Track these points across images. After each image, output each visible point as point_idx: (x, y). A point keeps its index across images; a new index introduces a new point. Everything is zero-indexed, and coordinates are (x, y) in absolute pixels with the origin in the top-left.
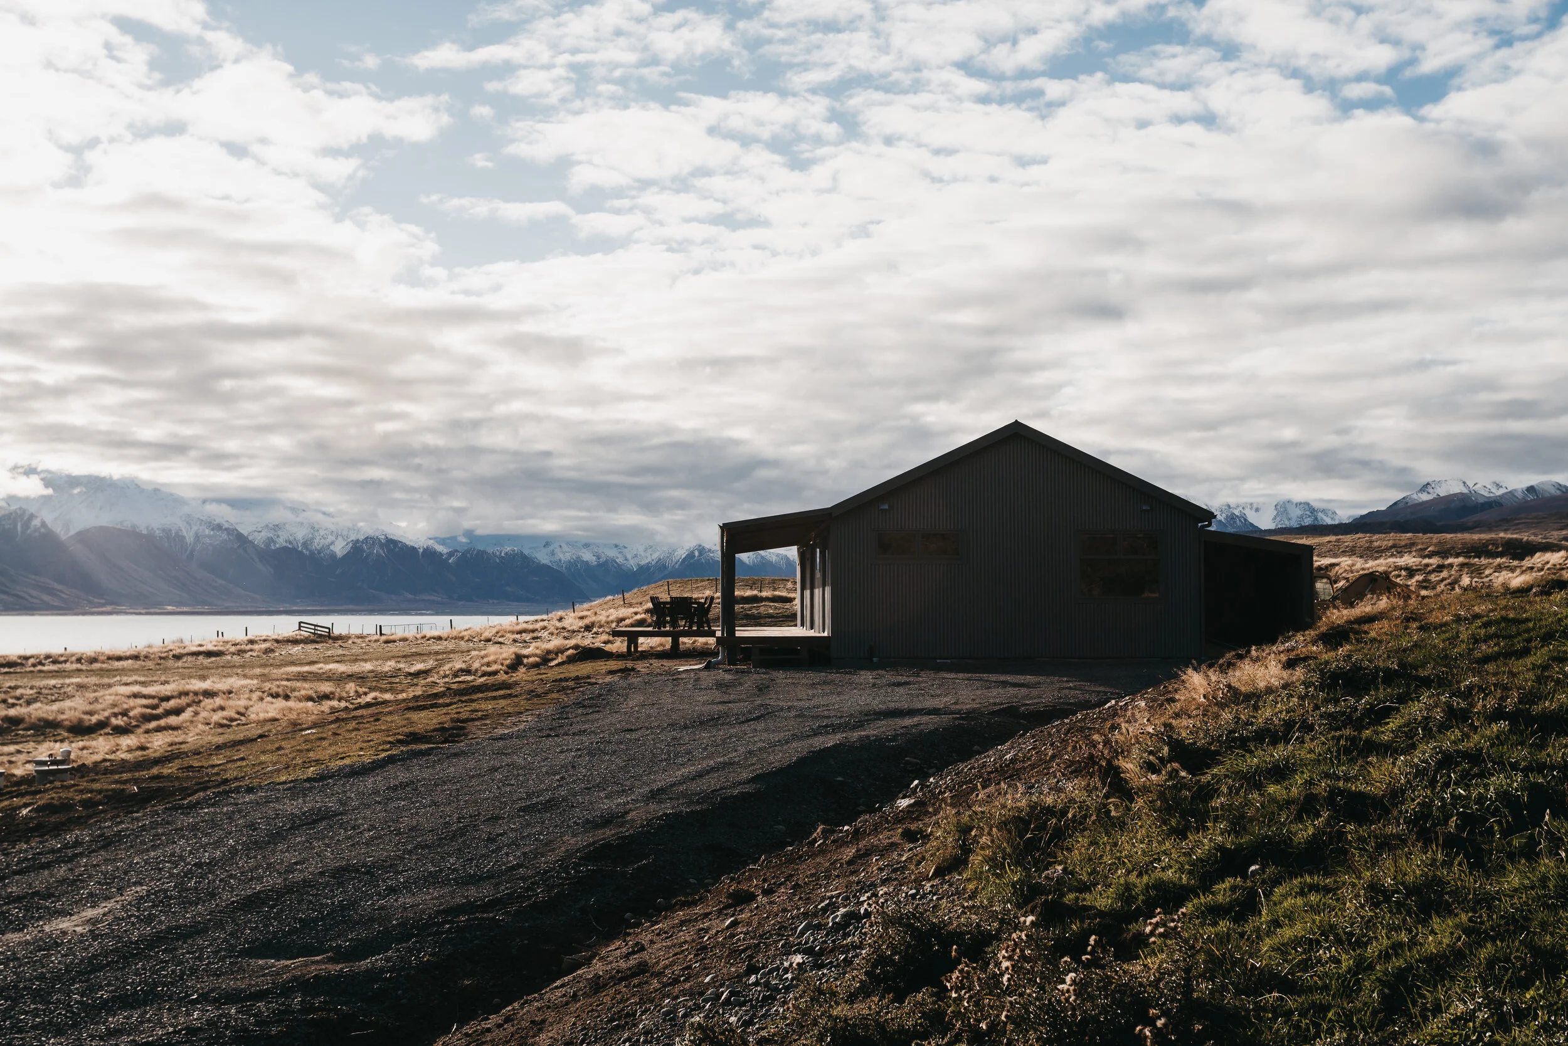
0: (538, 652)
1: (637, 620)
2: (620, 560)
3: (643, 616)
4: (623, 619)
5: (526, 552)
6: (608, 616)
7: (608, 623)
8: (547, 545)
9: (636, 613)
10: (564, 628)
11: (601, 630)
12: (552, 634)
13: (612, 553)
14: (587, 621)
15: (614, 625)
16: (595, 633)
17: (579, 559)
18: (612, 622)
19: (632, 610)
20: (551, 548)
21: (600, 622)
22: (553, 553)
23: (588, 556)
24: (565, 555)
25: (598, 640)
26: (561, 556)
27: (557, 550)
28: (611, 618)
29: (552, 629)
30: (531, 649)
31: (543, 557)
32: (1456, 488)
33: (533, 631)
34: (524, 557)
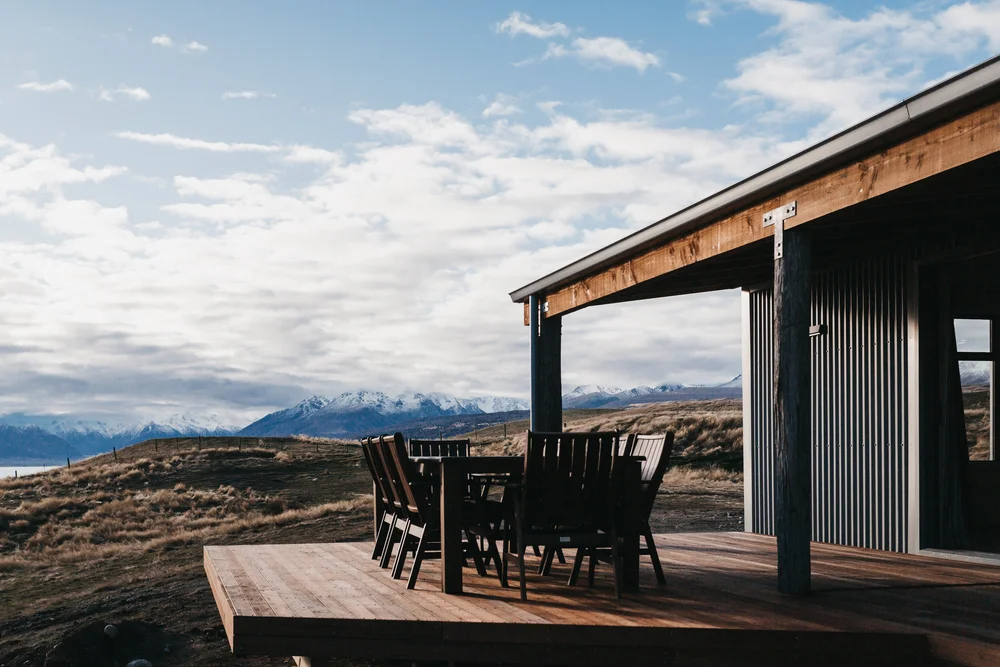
0: (26, 512)
1: (131, 475)
2: (102, 432)
3: (137, 471)
4: (118, 474)
5: (41, 427)
6: (102, 472)
7: (102, 478)
8: (54, 423)
9: (130, 469)
10: (59, 483)
11: (96, 485)
12: (45, 489)
13: (96, 428)
14: (81, 476)
15: (108, 480)
16: (90, 488)
17: (75, 432)
18: (107, 477)
19: (125, 465)
20: (56, 425)
21: (94, 477)
22: (58, 427)
23: (81, 430)
24: (66, 430)
25: (93, 496)
26: (63, 429)
27: (62, 426)
28: (105, 473)
29: (46, 485)
30: (19, 509)
31: (52, 430)
32: (594, 390)
33: (27, 486)
34: (39, 430)
